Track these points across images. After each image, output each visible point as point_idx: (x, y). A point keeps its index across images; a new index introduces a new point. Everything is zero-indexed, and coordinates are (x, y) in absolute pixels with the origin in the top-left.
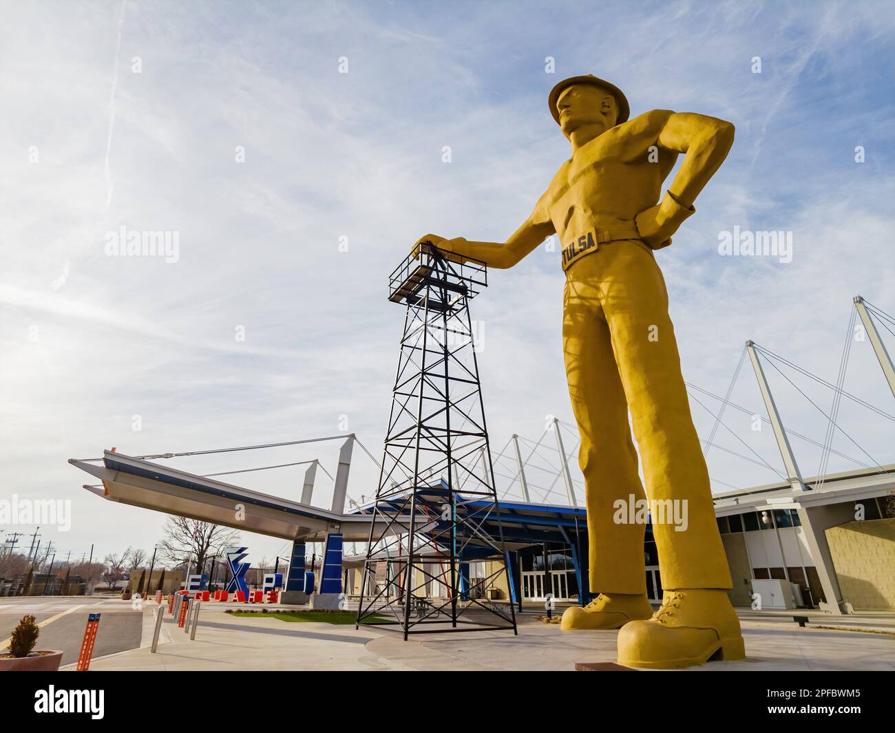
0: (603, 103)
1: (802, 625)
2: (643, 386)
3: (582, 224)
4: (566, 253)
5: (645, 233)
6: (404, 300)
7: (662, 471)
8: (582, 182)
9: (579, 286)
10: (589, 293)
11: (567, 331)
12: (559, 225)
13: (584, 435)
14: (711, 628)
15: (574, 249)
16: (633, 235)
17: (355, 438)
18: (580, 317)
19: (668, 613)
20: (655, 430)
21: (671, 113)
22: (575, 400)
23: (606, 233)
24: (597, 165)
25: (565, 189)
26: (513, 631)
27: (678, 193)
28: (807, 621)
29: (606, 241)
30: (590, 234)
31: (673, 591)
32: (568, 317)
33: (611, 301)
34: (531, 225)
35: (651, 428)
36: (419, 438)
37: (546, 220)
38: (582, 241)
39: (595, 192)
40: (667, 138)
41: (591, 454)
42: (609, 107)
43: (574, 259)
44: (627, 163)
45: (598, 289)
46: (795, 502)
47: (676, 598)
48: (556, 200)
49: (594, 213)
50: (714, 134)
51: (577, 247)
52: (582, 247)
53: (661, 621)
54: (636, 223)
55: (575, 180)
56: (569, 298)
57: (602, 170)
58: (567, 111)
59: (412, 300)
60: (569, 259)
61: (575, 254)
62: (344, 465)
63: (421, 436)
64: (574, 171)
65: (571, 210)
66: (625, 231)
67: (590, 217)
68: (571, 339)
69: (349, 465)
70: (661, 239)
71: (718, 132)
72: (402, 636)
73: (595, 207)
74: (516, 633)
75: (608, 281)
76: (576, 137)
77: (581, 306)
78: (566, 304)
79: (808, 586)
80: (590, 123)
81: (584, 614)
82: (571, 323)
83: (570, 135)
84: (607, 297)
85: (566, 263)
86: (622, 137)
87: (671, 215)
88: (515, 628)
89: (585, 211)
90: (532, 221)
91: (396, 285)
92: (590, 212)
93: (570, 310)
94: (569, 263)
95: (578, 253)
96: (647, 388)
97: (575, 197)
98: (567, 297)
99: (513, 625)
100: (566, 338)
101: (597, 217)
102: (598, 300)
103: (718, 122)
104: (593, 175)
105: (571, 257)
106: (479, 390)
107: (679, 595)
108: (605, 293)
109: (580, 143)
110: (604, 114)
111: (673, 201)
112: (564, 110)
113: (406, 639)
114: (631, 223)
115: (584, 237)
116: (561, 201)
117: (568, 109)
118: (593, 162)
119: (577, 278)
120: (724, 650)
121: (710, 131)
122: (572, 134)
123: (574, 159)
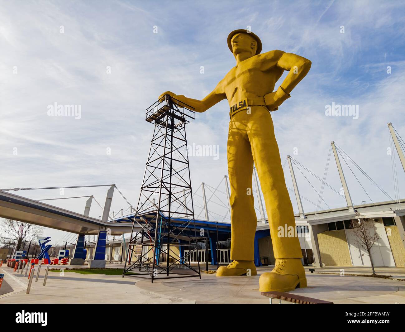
0: (252, 43)
1: (312, 272)
2: (267, 170)
3: (241, 96)
4: (232, 108)
5: (269, 103)
6: (153, 121)
7: (276, 207)
8: (242, 77)
9: (237, 124)
10: (242, 127)
11: (230, 143)
12: (229, 95)
13: (233, 189)
14: (296, 275)
15: (236, 107)
16: (262, 104)
17: (115, 186)
18: (237, 138)
19: (280, 269)
20: (272, 189)
21: (284, 52)
22: (231, 174)
23: (252, 101)
24: (250, 71)
25: (234, 79)
26: (199, 277)
27: (285, 88)
28: (314, 271)
29: (252, 105)
30: (245, 101)
31: (281, 259)
32: (231, 137)
33: (253, 132)
34: (214, 94)
35: (271, 188)
36: (161, 187)
37: (222, 92)
38: (241, 104)
39: (248, 82)
40: (281, 63)
41: (236, 199)
42: (254, 45)
43: (236, 111)
44: (263, 72)
45: (246, 126)
46: (308, 223)
47: (283, 262)
48: (229, 84)
49: (247, 92)
50: (303, 64)
51: (238, 106)
52: (241, 106)
53: (278, 272)
54: (264, 99)
55: (239, 76)
56: (232, 129)
57: (252, 73)
58: (237, 44)
59: (158, 122)
60: (234, 111)
61: (237, 109)
62: (109, 199)
63: (162, 186)
64: (238, 72)
65: (236, 89)
66: (260, 101)
67: (245, 94)
68: (231, 147)
69: (111, 199)
70: (274, 107)
71: (305, 64)
72: (151, 281)
73: (248, 89)
74: (200, 278)
75: (251, 123)
76: (240, 57)
77: (238, 133)
78: (231, 131)
79: (307, 257)
80: (246, 51)
81: (227, 269)
82: (232, 140)
83: (236, 55)
84: (251, 130)
85: (232, 113)
86: (262, 60)
87: (281, 97)
88: (200, 276)
89: (243, 90)
90: (215, 92)
91: (150, 114)
92: (245, 91)
93: (232, 134)
94: (234, 113)
95: (238, 109)
96: (269, 171)
97: (239, 83)
98: (231, 128)
99: (199, 275)
100: (229, 147)
101: (248, 94)
102: (246, 131)
103: (305, 59)
104: (248, 74)
105: (235, 111)
106: (189, 167)
107: (284, 261)
108: (250, 128)
109: (241, 60)
110: (252, 48)
111: (282, 91)
112: (235, 43)
113: (152, 282)
114: (262, 98)
115: (241, 102)
116: (231, 84)
117: (237, 43)
118: (248, 69)
119: (237, 120)
120: (300, 283)
121: (301, 63)
122: (238, 55)
123: (238, 66)
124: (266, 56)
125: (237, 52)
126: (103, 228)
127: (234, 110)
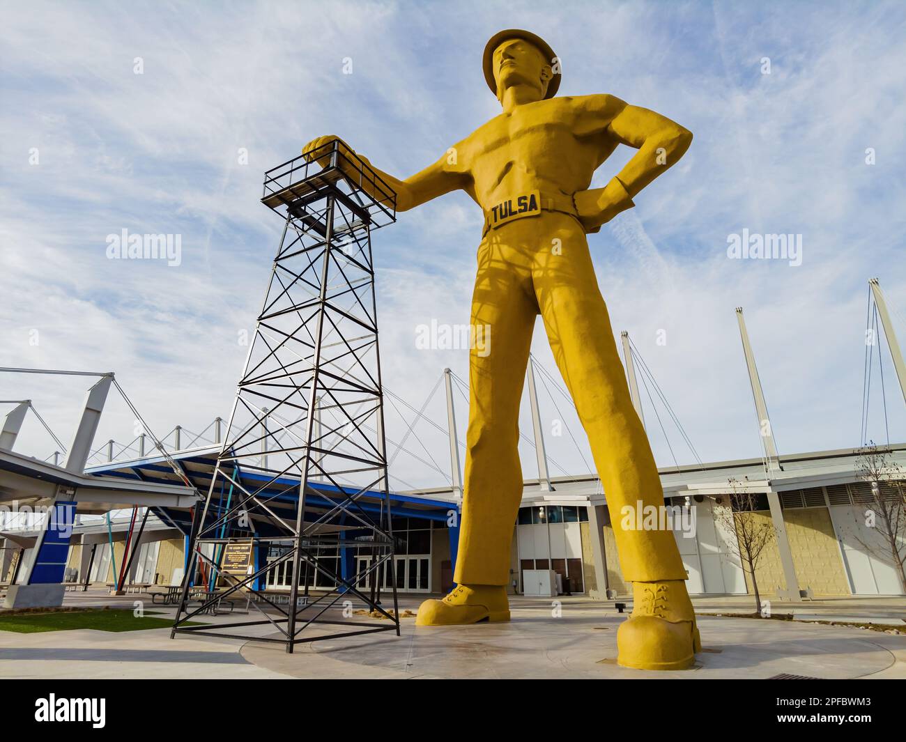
0: (543, 70)
1: (621, 611)
3: (521, 184)
4: (498, 210)
5: (584, 212)
6: (283, 209)
7: (627, 455)
8: (527, 139)
9: (507, 251)
10: (520, 260)
11: (480, 297)
13: (479, 410)
14: (691, 621)
15: (510, 210)
17: (114, 379)
18: (503, 285)
19: (661, 606)
20: (613, 412)
21: (625, 103)
22: (478, 373)
23: (550, 200)
24: (548, 127)
25: (503, 141)
26: (395, 631)
27: (627, 182)
28: (625, 607)
29: (550, 208)
30: (533, 196)
32: (486, 281)
33: (552, 274)
34: (439, 171)
35: (610, 410)
37: (464, 170)
38: (523, 201)
39: (543, 155)
40: (619, 125)
42: (547, 76)
43: (509, 218)
44: (576, 137)
45: (532, 259)
46: (588, 499)
47: (660, 590)
48: (488, 150)
49: (538, 176)
50: (676, 136)
51: (515, 207)
52: (522, 207)
53: (660, 616)
54: (574, 200)
55: (519, 135)
56: (490, 260)
57: (553, 134)
58: (512, 63)
59: (296, 210)
60: (502, 217)
61: (512, 213)
62: (93, 413)
64: (515, 126)
65: (509, 166)
66: (564, 203)
67: (532, 179)
68: (485, 306)
69: (99, 412)
70: (591, 224)
71: (680, 136)
73: (540, 172)
74: (398, 634)
75: (543, 252)
76: (516, 92)
77: (506, 272)
78: (486, 266)
79: (567, 576)
80: (530, 84)
82: (489, 289)
83: (507, 88)
84: (546, 269)
85: (496, 221)
86: (576, 109)
87: (616, 201)
88: (397, 627)
89: (528, 171)
90: (441, 167)
92: (533, 173)
94: (500, 221)
95: (515, 213)
97: (519, 152)
98: (486, 258)
99: (394, 623)
100: (478, 305)
101: (541, 181)
102: (530, 270)
104: (542, 135)
105: (506, 216)
106: (377, 340)
107: (663, 587)
108: (543, 264)
109: (520, 101)
110: (542, 81)
112: (508, 60)
113: (291, 651)
114: (569, 199)
115: (525, 198)
116: (495, 152)
117: (513, 60)
118: (545, 122)
120: (695, 642)
122: (510, 89)
123: (513, 114)
124: (586, 102)
125: (511, 81)
126: (68, 492)
127: (504, 214)
